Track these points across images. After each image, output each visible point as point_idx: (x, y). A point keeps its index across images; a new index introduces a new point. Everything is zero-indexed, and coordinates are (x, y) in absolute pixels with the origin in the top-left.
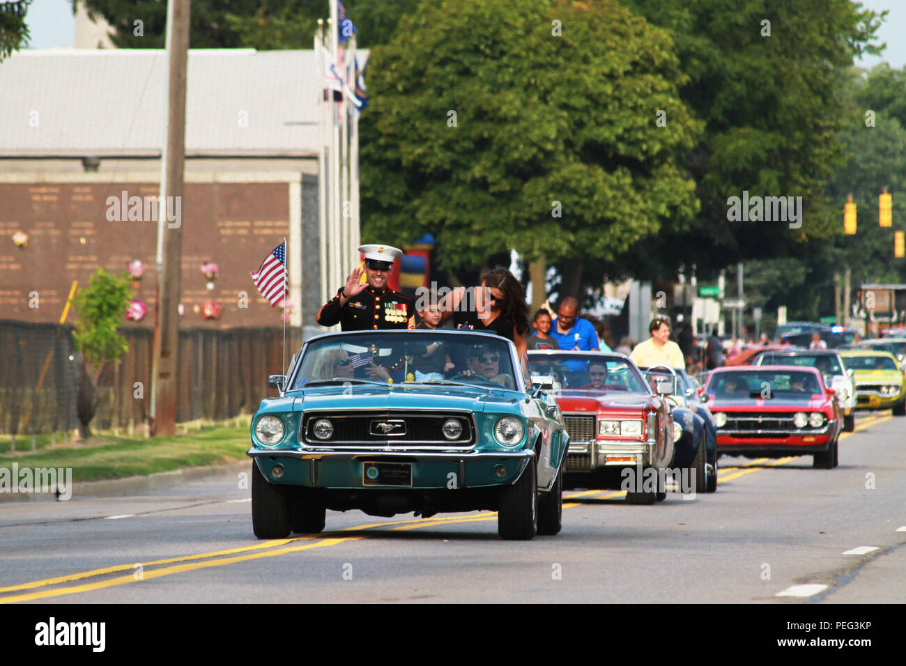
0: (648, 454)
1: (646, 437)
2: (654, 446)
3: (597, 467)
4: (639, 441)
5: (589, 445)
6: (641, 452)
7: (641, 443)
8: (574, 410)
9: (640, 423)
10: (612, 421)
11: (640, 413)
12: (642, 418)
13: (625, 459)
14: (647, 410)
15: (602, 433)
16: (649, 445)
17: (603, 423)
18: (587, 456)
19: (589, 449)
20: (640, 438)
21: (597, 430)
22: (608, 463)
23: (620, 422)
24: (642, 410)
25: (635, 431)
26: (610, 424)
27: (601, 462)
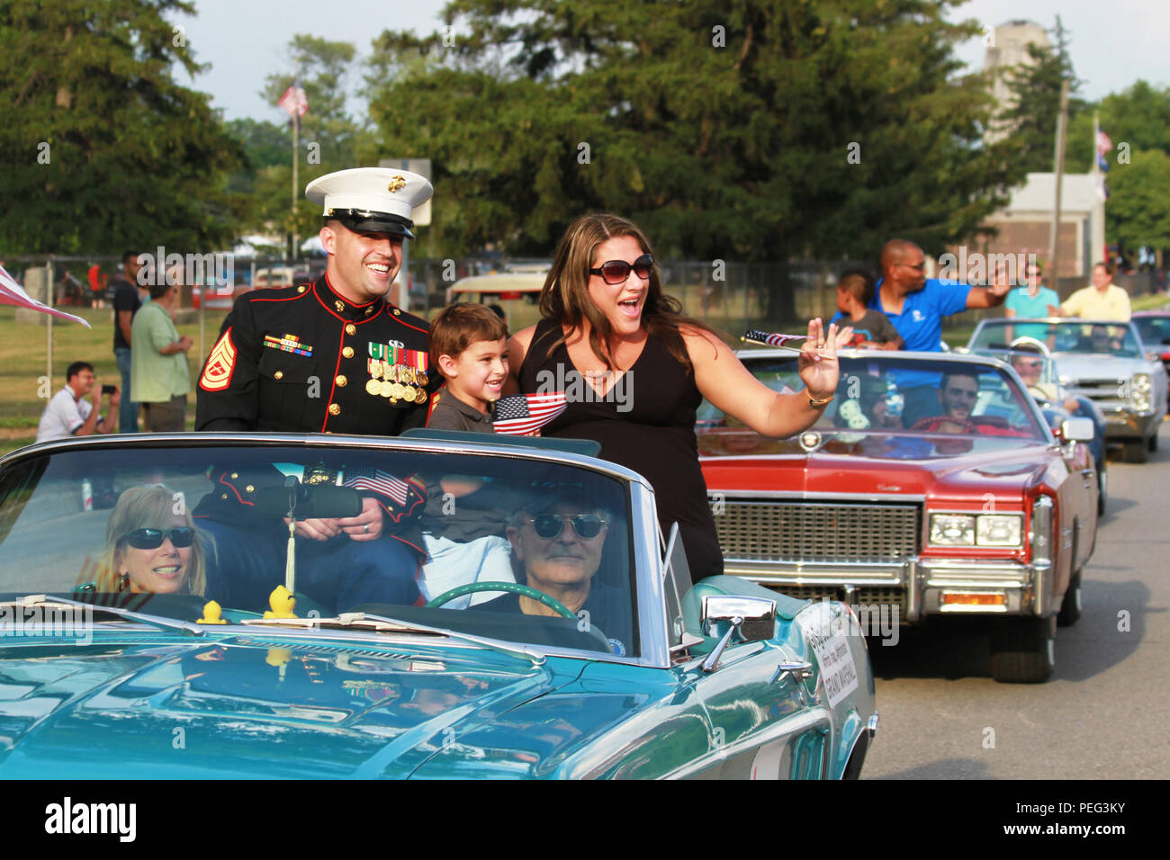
0: (1033, 590)
1: (1030, 550)
2: (1045, 573)
3: (920, 615)
4: (1015, 559)
5: (906, 569)
6: (1018, 585)
7: (1019, 567)
8: (875, 491)
9: (1017, 521)
10: (957, 514)
11: (1020, 499)
12: (1024, 509)
13: (983, 600)
14: (1033, 493)
15: (937, 539)
16: (1036, 571)
17: (938, 518)
18: (900, 591)
19: (906, 577)
20: (1017, 552)
21: (924, 534)
22: (946, 608)
23: (976, 516)
24: (1023, 491)
25: (1007, 538)
26: (954, 521)
27: (930, 606)
